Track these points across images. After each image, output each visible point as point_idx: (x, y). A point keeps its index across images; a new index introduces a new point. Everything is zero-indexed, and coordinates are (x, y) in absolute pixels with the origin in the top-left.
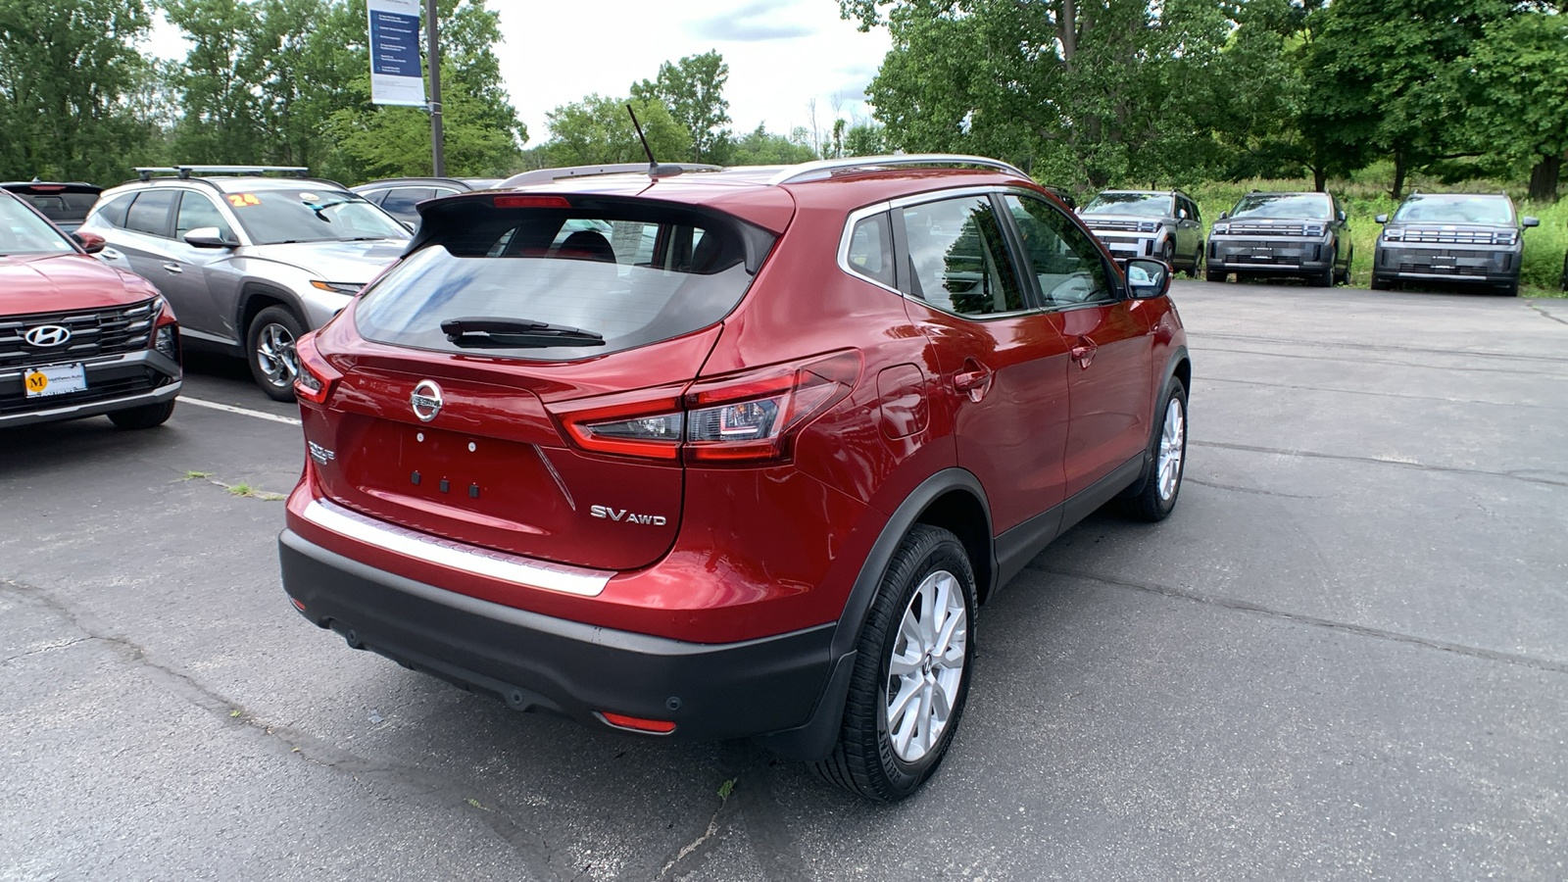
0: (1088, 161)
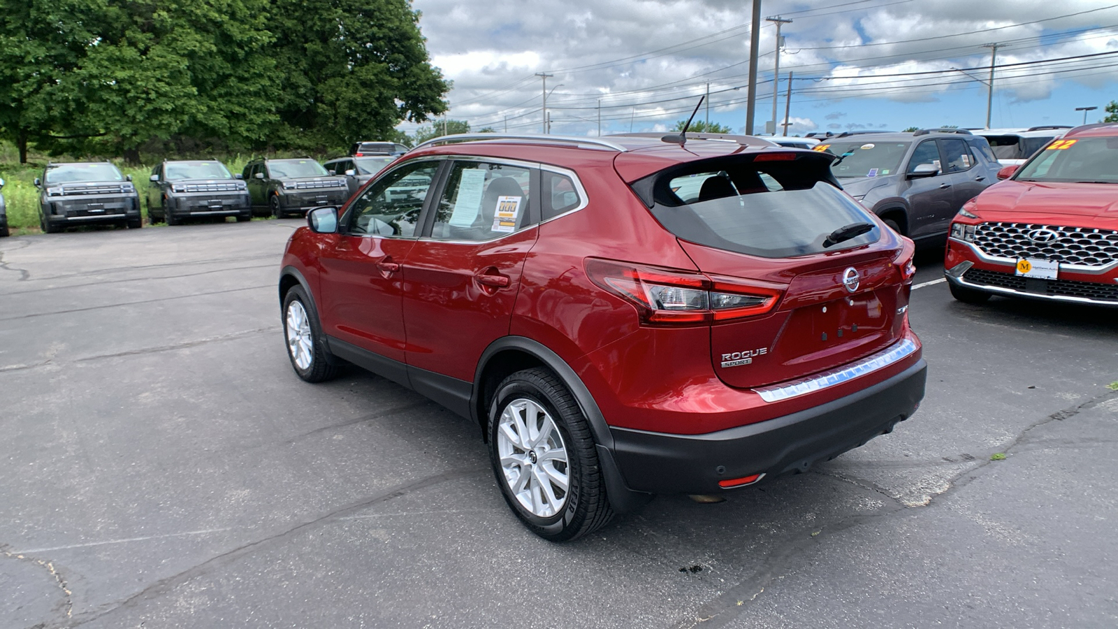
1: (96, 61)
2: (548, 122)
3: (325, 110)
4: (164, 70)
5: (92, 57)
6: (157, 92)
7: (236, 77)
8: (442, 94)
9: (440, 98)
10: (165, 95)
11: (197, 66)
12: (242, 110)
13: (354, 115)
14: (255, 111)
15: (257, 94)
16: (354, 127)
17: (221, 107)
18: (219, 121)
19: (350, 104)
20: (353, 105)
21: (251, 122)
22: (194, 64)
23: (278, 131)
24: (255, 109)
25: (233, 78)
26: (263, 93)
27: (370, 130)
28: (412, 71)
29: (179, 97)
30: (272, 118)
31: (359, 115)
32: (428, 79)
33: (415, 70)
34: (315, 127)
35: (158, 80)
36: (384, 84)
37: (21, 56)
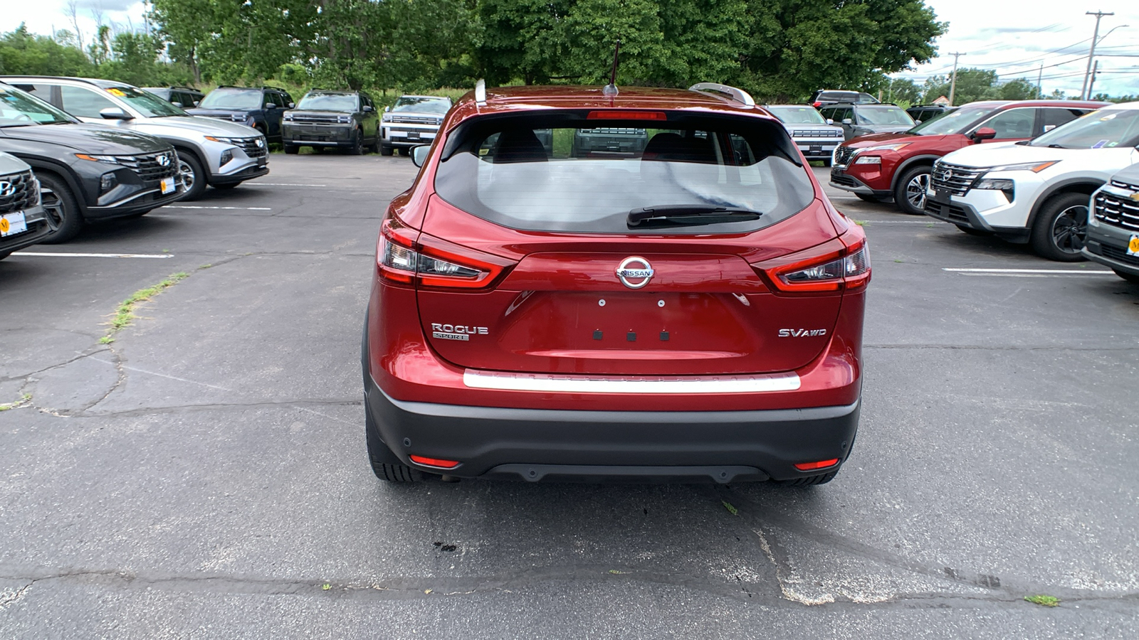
0: (347, 71)
1: (582, 9)
2: (1094, 73)
3: (789, 56)
4: (637, 16)
5: (579, 5)
6: (627, 37)
7: (705, 23)
8: (933, 38)
9: (929, 43)
10: (634, 40)
11: (669, 13)
12: (704, 56)
13: (818, 61)
14: (717, 57)
15: (721, 40)
16: (817, 74)
17: (686, 52)
18: (681, 65)
19: (817, 49)
20: (818, 50)
21: (712, 67)
22: (666, 10)
23: (739, 76)
24: (718, 55)
25: (702, 25)
26: (731, 39)
27: (834, 78)
28: (898, 12)
29: (645, 42)
30: (733, 64)
31: (824, 61)
32: (915, 22)
33: (901, 10)
34: (777, 73)
35: (631, 26)
36: (860, 28)
37: (528, 7)
